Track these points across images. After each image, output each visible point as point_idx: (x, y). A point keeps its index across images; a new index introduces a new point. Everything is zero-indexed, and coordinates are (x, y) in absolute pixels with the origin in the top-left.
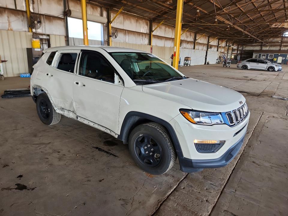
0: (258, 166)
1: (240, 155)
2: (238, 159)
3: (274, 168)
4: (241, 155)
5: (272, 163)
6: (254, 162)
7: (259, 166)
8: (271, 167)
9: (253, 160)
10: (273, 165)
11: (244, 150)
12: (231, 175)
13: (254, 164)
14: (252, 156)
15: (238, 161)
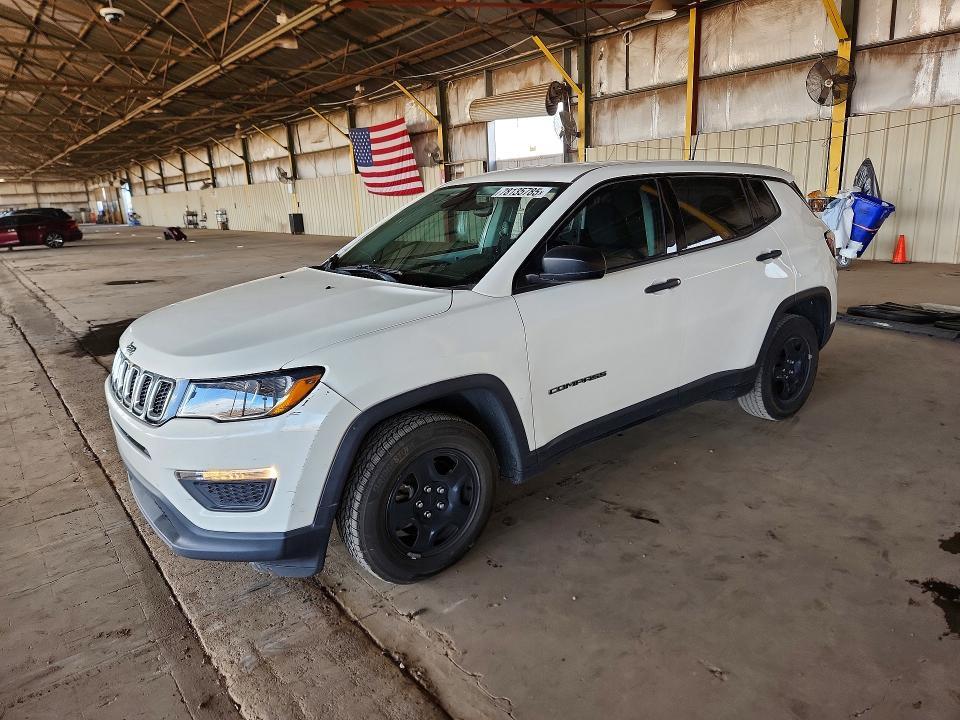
0: (104, 629)
1: (194, 624)
2: (182, 604)
3: (42, 669)
4: (191, 626)
5: (56, 686)
6: (126, 633)
7: (97, 632)
8: (57, 664)
9: (135, 643)
10: (51, 678)
11: (208, 659)
12: (150, 553)
13: (120, 627)
14: (152, 654)
15: (174, 597)
